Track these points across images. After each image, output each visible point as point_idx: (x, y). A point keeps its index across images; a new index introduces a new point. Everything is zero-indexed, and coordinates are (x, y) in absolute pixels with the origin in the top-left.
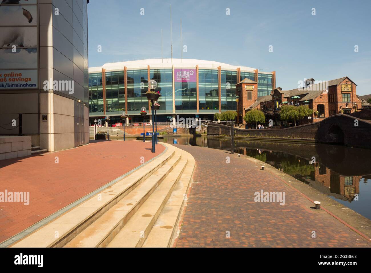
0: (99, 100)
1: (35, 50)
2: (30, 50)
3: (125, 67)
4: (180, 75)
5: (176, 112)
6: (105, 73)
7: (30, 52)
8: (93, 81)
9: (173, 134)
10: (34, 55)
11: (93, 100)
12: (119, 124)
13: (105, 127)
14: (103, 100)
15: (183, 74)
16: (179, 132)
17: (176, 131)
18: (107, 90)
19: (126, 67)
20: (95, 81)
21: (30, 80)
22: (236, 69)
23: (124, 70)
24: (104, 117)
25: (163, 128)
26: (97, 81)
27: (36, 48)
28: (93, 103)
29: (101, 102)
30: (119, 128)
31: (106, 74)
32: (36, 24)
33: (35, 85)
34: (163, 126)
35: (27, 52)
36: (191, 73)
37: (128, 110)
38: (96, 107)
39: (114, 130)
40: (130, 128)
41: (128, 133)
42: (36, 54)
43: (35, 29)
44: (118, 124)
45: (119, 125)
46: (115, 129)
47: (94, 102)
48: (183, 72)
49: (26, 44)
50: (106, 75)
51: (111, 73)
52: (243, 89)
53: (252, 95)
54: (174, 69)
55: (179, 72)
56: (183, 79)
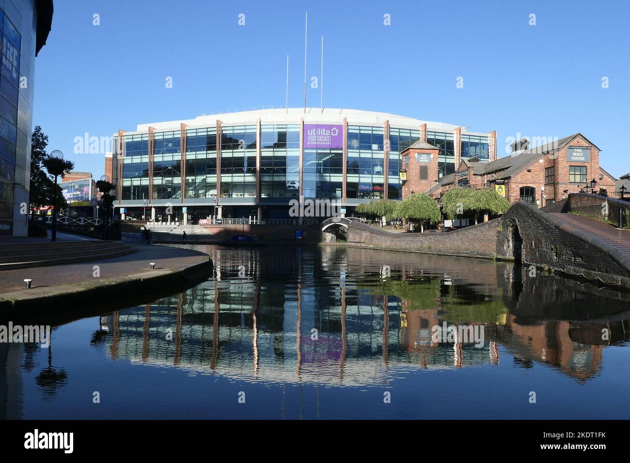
0: (174, 178)
3: (218, 121)
6: (186, 130)
8: (166, 145)
12: (205, 221)
13: (183, 224)
14: (180, 178)
16: (306, 237)
17: (301, 235)
18: (187, 160)
20: (170, 145)
22: (420, 126)
24: (182, 206)
26: (172, 145)
28: (164, 183)
31: (187, 132)
36: (334, 132)
38: (169, 190)
40: (221, 228)
45: (205, 223)
46: (198, 228)
51: (195, 131)
52: (411, 159)
53: (429, 171)
54: (303, 124)
55: (312, 131)
56: (319, 143)
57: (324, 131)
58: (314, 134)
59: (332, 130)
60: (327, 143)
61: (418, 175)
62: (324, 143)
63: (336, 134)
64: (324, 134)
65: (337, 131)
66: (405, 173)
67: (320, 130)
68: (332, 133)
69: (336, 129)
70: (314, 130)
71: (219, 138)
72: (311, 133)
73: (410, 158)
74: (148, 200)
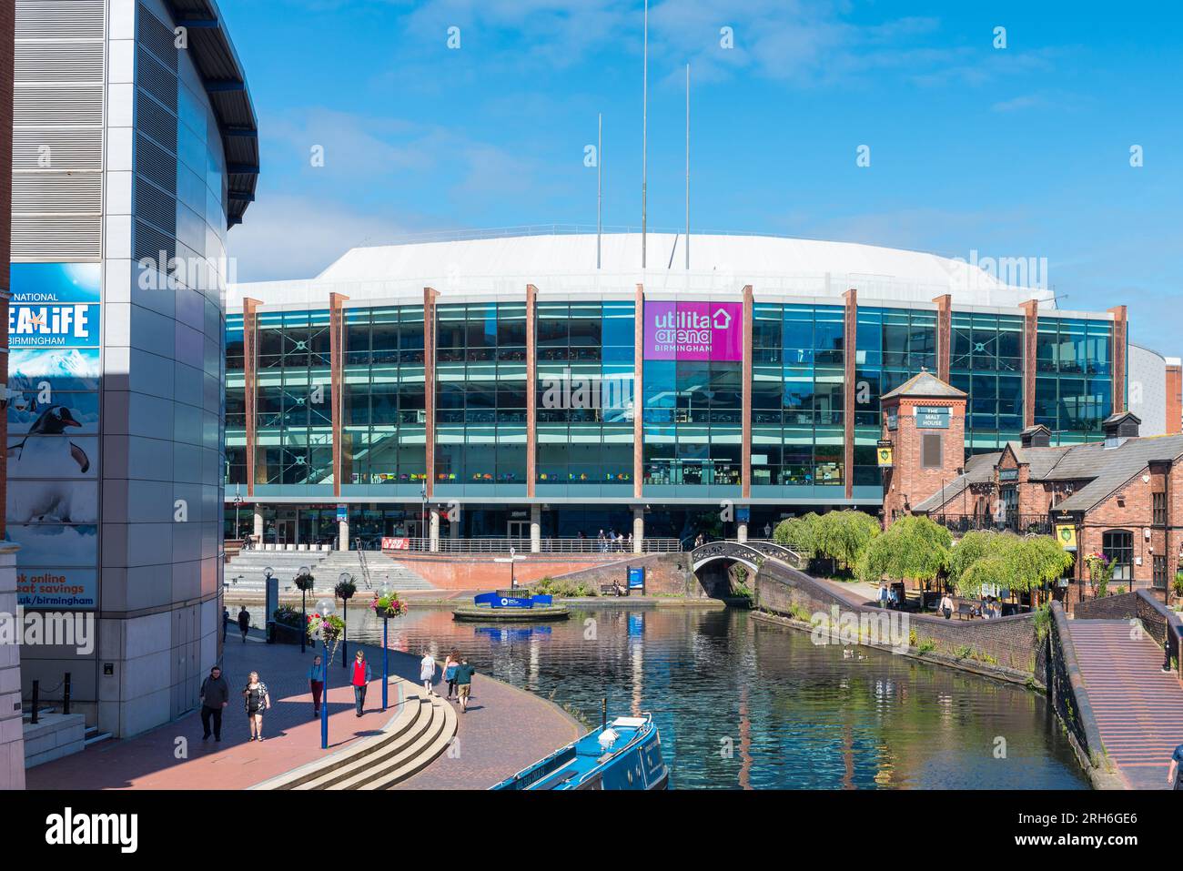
0: (314, 429)
1: (93, 530)
2: (83, 528)
3: (427, 291)
4: (667, 328)
5: (644, 495)
6: (345, 310)
7: (82, 533)
8: (290, 346)
9: (627, 594)
10: (91, 540)
11: (290, 429)
12: (397, 543)
13: (338, 549)
14: (330, 429)
15: (683, 326)
16: (656, 584)
17: (643, 579)
18: (347, 387)
19: (435, 286)
20: (301, 345)
21: (82, 591)
22: (934, 300)
23: (422, 302)
24: (336, 504)
25: (585, 567)
26: (306, 345)
27: (95, 526)
28: (287, 441)
29: (321, 437)
30: (396, 559)
31: (346, 314)
32: (96, 476)
33: (90, 601)
34: (588, 557)
35: (77, 532)
36: (721, 320)
37: (437, 481)
38: (300, 460)
39: (373, 566)
40: (442, 561)
41: (432, 581)
42: (95, 537)
43: (95, 485)
44: (395, 541)
45: (398, 547)
46: (381, 561)
47: (297, 437)
48: (683, 314)
49: (76, 516)
50: (346, 319)
51: (368, 313)
52: (903, 420)
53: (945, 446)
54: (644, 301)
55: (665, 318)
56: (683, 348)
57: (695, 317)
58: (670, 326)
59: (715, 316)
60: (702, 349)
61: (919, 455)
62: (696, 348)
63: (724, 324)
64: (695, 326)
65: (728, 318)
66: (889, 450)
67: (687, 316)
68: (716, 322)
69: (726, 314)
70: (670, 316)
71: (432, 333)
72: (666, 322)
73: (900, 417)
74: (246, 486)
